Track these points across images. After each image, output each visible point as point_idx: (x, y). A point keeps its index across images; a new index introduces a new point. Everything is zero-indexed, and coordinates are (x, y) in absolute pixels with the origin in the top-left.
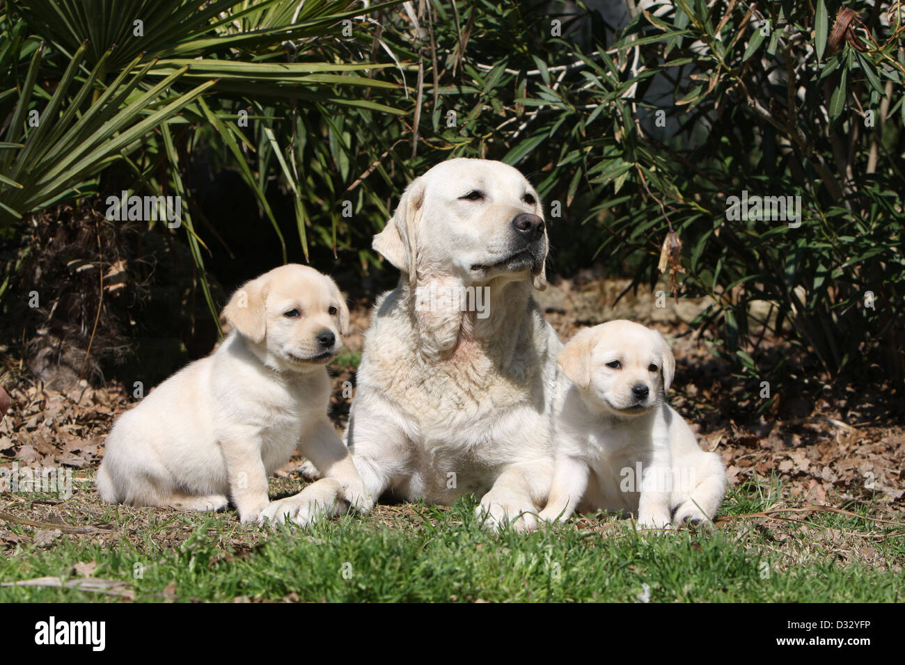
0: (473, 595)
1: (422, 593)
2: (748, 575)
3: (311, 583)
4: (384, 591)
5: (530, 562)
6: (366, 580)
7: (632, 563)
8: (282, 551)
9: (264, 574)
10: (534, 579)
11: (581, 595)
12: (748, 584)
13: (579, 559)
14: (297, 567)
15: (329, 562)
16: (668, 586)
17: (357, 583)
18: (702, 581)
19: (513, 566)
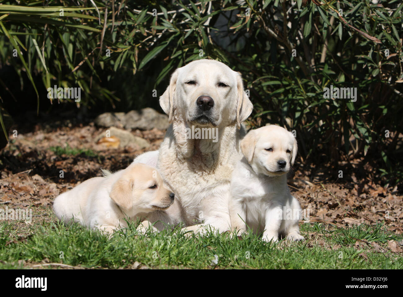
0: (133, 260)
1: (109, 258)
2: (265, 251)
3: (55, 253)
4: (90, 258)
5: (160, 244)
6: (82, 252)
7: (209, 245)
8: (41, 238)
9: (32, 249)
10: (162, 252)
11: (185, 260)
12: (265, 255)
13: (184, 243)
14: (48, 246)
15: (64, 244)
16: (227, 256)
17: (77, 253)
18: (243, 253)
19: (152, 246)
